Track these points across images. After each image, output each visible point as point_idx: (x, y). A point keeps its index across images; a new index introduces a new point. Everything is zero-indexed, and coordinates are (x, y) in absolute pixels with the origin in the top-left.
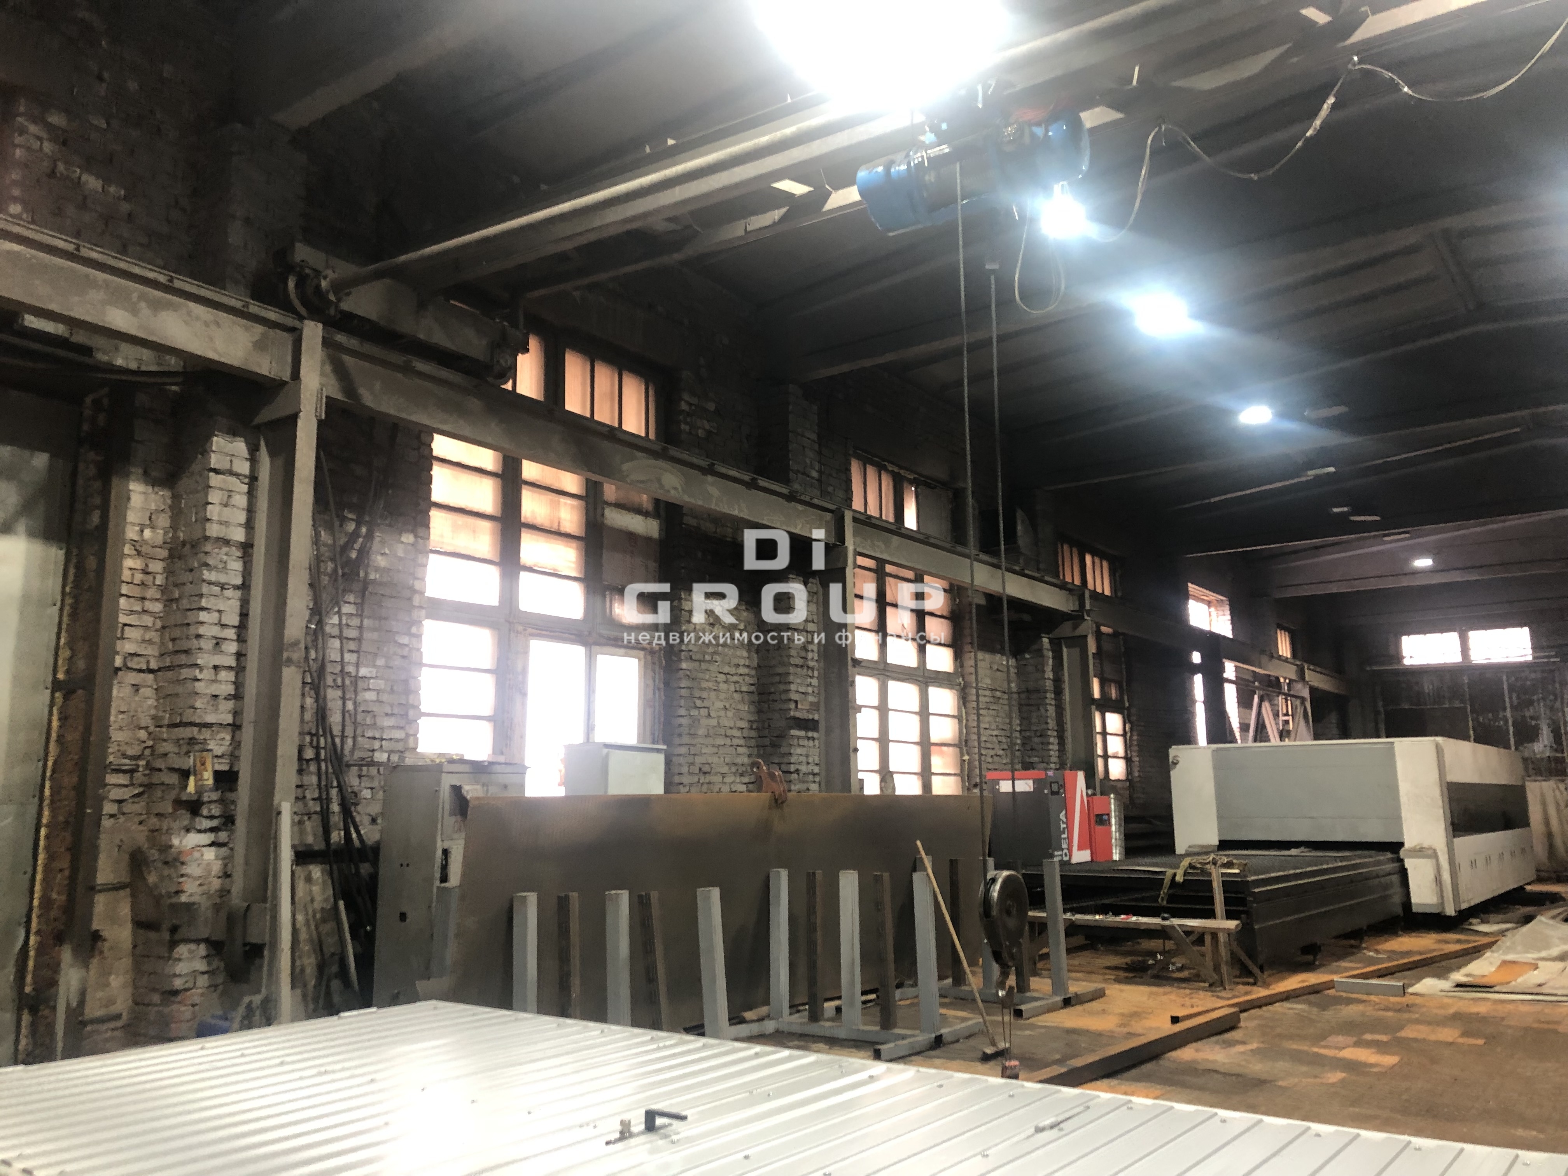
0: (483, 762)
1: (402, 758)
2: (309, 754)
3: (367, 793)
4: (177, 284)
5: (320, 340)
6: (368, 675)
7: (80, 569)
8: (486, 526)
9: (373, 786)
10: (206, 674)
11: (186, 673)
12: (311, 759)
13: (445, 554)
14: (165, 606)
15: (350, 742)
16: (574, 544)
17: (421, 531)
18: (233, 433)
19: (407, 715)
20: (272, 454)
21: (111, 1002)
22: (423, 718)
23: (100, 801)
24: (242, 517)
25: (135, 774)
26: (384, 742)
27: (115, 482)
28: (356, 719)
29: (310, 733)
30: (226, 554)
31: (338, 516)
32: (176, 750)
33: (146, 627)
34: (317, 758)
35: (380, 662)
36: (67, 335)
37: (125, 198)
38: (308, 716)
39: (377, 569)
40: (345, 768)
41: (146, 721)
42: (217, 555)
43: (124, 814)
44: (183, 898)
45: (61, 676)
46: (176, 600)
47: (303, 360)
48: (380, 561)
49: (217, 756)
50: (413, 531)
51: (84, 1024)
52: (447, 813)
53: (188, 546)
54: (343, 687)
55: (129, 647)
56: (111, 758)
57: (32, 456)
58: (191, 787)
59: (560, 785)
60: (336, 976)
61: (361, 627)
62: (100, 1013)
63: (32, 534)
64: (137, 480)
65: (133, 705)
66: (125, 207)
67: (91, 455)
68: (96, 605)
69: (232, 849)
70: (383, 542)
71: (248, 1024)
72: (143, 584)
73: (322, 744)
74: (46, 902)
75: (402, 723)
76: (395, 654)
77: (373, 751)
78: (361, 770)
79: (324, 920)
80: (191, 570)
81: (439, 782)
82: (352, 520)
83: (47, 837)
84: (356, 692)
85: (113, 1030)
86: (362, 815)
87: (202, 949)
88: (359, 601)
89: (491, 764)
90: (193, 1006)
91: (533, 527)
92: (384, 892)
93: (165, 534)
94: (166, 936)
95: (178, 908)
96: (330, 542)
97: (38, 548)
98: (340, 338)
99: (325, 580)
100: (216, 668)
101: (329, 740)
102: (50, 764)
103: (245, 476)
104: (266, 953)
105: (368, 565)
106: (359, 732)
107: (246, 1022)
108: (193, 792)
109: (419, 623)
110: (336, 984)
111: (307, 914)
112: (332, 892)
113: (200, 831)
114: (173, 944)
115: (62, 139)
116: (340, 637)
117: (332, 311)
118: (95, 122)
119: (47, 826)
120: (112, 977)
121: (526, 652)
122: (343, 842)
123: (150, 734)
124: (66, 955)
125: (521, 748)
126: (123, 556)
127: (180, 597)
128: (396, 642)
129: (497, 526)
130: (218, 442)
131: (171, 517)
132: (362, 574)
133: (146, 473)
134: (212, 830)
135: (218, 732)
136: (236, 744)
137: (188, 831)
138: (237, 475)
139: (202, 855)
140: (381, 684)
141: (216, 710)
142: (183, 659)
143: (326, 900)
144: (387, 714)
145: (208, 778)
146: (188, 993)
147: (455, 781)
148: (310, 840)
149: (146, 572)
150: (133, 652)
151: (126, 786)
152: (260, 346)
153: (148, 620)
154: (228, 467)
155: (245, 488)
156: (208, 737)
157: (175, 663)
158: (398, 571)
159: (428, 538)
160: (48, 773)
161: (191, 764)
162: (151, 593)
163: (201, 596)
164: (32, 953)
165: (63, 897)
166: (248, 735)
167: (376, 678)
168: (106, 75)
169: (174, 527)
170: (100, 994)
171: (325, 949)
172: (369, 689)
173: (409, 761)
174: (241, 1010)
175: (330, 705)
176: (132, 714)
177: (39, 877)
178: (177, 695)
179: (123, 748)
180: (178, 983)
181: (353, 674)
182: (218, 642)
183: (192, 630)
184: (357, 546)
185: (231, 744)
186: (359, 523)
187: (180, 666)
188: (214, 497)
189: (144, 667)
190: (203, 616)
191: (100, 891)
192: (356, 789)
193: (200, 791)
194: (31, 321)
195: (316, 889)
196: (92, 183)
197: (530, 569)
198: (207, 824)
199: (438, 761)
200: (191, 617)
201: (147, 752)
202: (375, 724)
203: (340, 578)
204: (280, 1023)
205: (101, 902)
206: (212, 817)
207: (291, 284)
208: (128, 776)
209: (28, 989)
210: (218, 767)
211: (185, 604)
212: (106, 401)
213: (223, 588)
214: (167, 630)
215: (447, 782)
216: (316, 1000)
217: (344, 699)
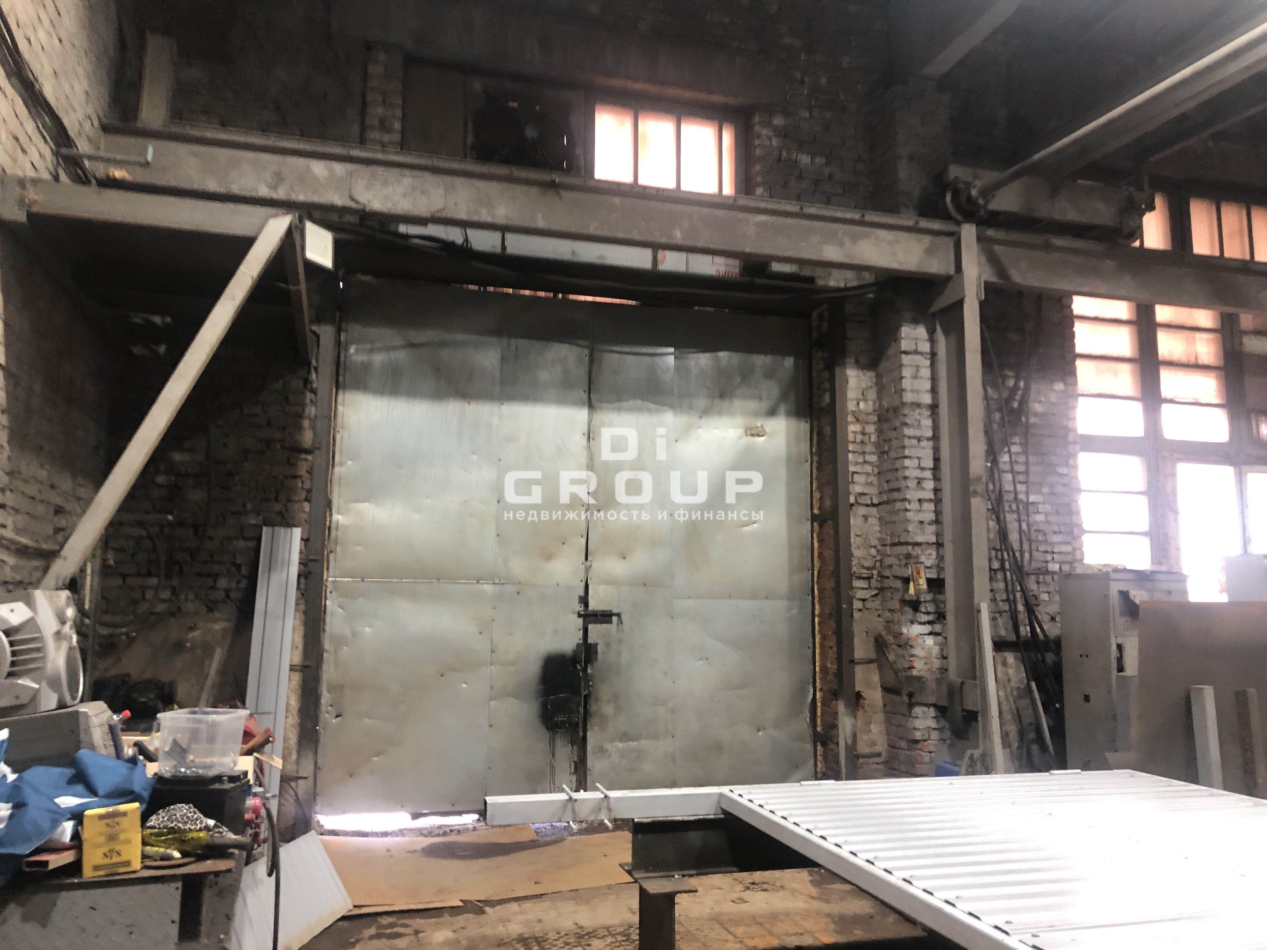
0: (1147, 570)
1: (1073, 568)
2: (996, 565)
3: (1045, 597)
4: (868, 218)
5: (975, 238)
6: (1037, 501)
7: (820, 434)
8: (1126, 368)
9: (1049, 590)
10: (914, 506)
11: (899, 505)
12: (998, 570)
13: (1092, 395)
14: (879, 457)
15: (1027, 555)
16: (1213, 374)
17: (1069, 380)
18: (915, 321)
19: (1072, 532)
20: (946, 333)
21: (873, 744)
22: (1086, 535)
23: (851, 599)
24: (928, 385)
25: (872, 581)
26: (1055, 555)
27: (838, 371)
28: (1030, 536)
29: (994, 549)
30: (919, 414)
31: (1001, 376)
32: (898, 563)
33: (868, 474)
34: (1002, 568)
35: (1046, 490)
36: (798, 271)
37: (827, 164)
38: (992, 535)
39: (1036, 414)
40: (1025, 577)
41: (875, 542)
42: (913, 416)
43: (867, 609)
44: (915, 673)
45: (816, 511)
46: (886, 452)
47: (963, 255)
48: (1037, 407)
49: (927, 567)
50: (1063, 380)
51: (858, 757)
52: (1117, 613)
53: (891, 411)
54: (1018, 511)
55: (858, 489)
56: (854, 569)
57: (783, 359)
58: (912, 591)
59: (1221, 592)
60: (1033, 741)
61: (1027, 463)
62: (867, 750)
63: (788, 414)
64: (851, 368)
65: (864, 530)
66: (827, 171)
67: (820, 354)
68: (834, 461)
69: (946, 638)
70: (1038, 392)
71: (972, 771)
72: (862, 442)
73: (1006, 557)
74: (824, 670)
75: (1069, 539)
76: (1057, 483)
77: (1047, 562)
78: (1039, 578)
79: (1020, 697)
80: (895, 429)
81: (1108, 589)
82: (1012, 377)
83: (819, 623)
84: (1028, 516)
85: (877, 763)
86: (1043, 613)
87: (932, 712)
88: (1023, 441)
89: (1153, 572)
90: (930, 752)
91: (1171, 364)
92: (1067, 676)
93: (874, 403)
94: (906, 699)
95: (912, 679)
96: (996, 397)
97: (793, 423)
98: (991, 232)
99: (995, 426)
100: (920, 500)
101: (1011, 553)
102: (816, 573)
103: (927, 353)
104: (979, 719)
105: (1028, 413)
106: (1033, 547)
107: (970, 770)
108: (913, 594)
109: (1075, 455)
110: (1035, 748)
111: (1006, 691)
112: (1024, 675)
113: (921, 623)
114: (911, 706)
115: (784, 134)
116: (1012, 471)
117: (982, 212)
118: (803, 115)
119: (818, 616)
120: (872, 726)
121: (1174, 475)
122: (1029, 635)
123: (878, 551)
124: (841, 707)
125: (1178, 559)
126: (847, 423)
127: (889, 449)
128: (1056, 472)
129: (1136, 366)
130: (906, 331)
131: (877, 393)
132: (1023, 419)
133: (857, 361)
134: (929, 623)
135: (926, 549)
136: (940, 558)
137: (912, 623)
138: (921, 353)
139: (924, 641)
140: (1048, 508)
141: (923, 532)
142: (896, 495)
143: (1021, 681)
144: (1055, 533)
145: (923, 583)
146: (926, 743)
147: (1123, 587)
148: (1003, 633)
149: (863, 434)
150: (860, 492)
151: (866, 589)
152: (929, 252)
153: (868, 469)
154: (914, 348)
155: (928, 363)
156: (920, 552)
157: (891, 498)
158: (1054, 414)
159: (1075, 383)
160: (815, 579)
161: (910, 572)
162: (869, 448)
163: (904, 447)
164: (819, 704)
165: (835, 667)
166: (948, 551)
167: (1044, 503)
168: (807, 80)
169: (880, 398)
170: (865, 737)
171: (1023, 719)
172: (1038, 512)
173: (1079, 570)
174: (966, 760)
175: (1009, 526)
176: (865, 536)
177: (817, 651)
178: (894, 522)
179: (862, 562)
180: (918, 735)
181: (1025, 500)
182: (920, 481)
183: (900, 474)
184: (1018, 397)
185: (936, 558)
186: (1017, 379)
187: (895, 501)
188: (907, 372)
189: (869, 502)
190: (907, 462)
191: (858, 663)
192: (1036, 593)
193: (918, 592)
194: (776, 267)
195: (1011, 671)
196: (805, 159)
197: (1172, 401)
198: (925, 618)
199: (1104, 570)
200: (898, 464)
201: (878, 564)
202: (1046, 540)
203: (1007, 423)
204: (997, 774)
205: (859, 671)
206: (928, 613)
207: (948, 198)
208: (867, 581)
209: (819, 729)
210: (929, 576)
211: (893, 454)
212: (826, 314)
213: (919, 441)
214: (882, 475)
215: (1115, 588)
216: (1020, 759)
217: (1019, 521)
